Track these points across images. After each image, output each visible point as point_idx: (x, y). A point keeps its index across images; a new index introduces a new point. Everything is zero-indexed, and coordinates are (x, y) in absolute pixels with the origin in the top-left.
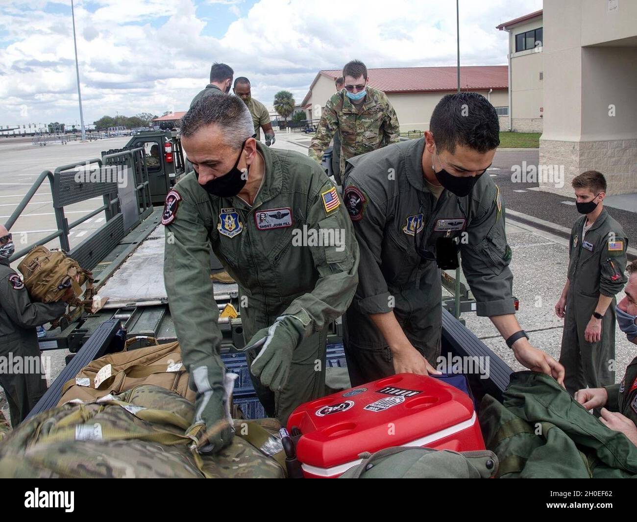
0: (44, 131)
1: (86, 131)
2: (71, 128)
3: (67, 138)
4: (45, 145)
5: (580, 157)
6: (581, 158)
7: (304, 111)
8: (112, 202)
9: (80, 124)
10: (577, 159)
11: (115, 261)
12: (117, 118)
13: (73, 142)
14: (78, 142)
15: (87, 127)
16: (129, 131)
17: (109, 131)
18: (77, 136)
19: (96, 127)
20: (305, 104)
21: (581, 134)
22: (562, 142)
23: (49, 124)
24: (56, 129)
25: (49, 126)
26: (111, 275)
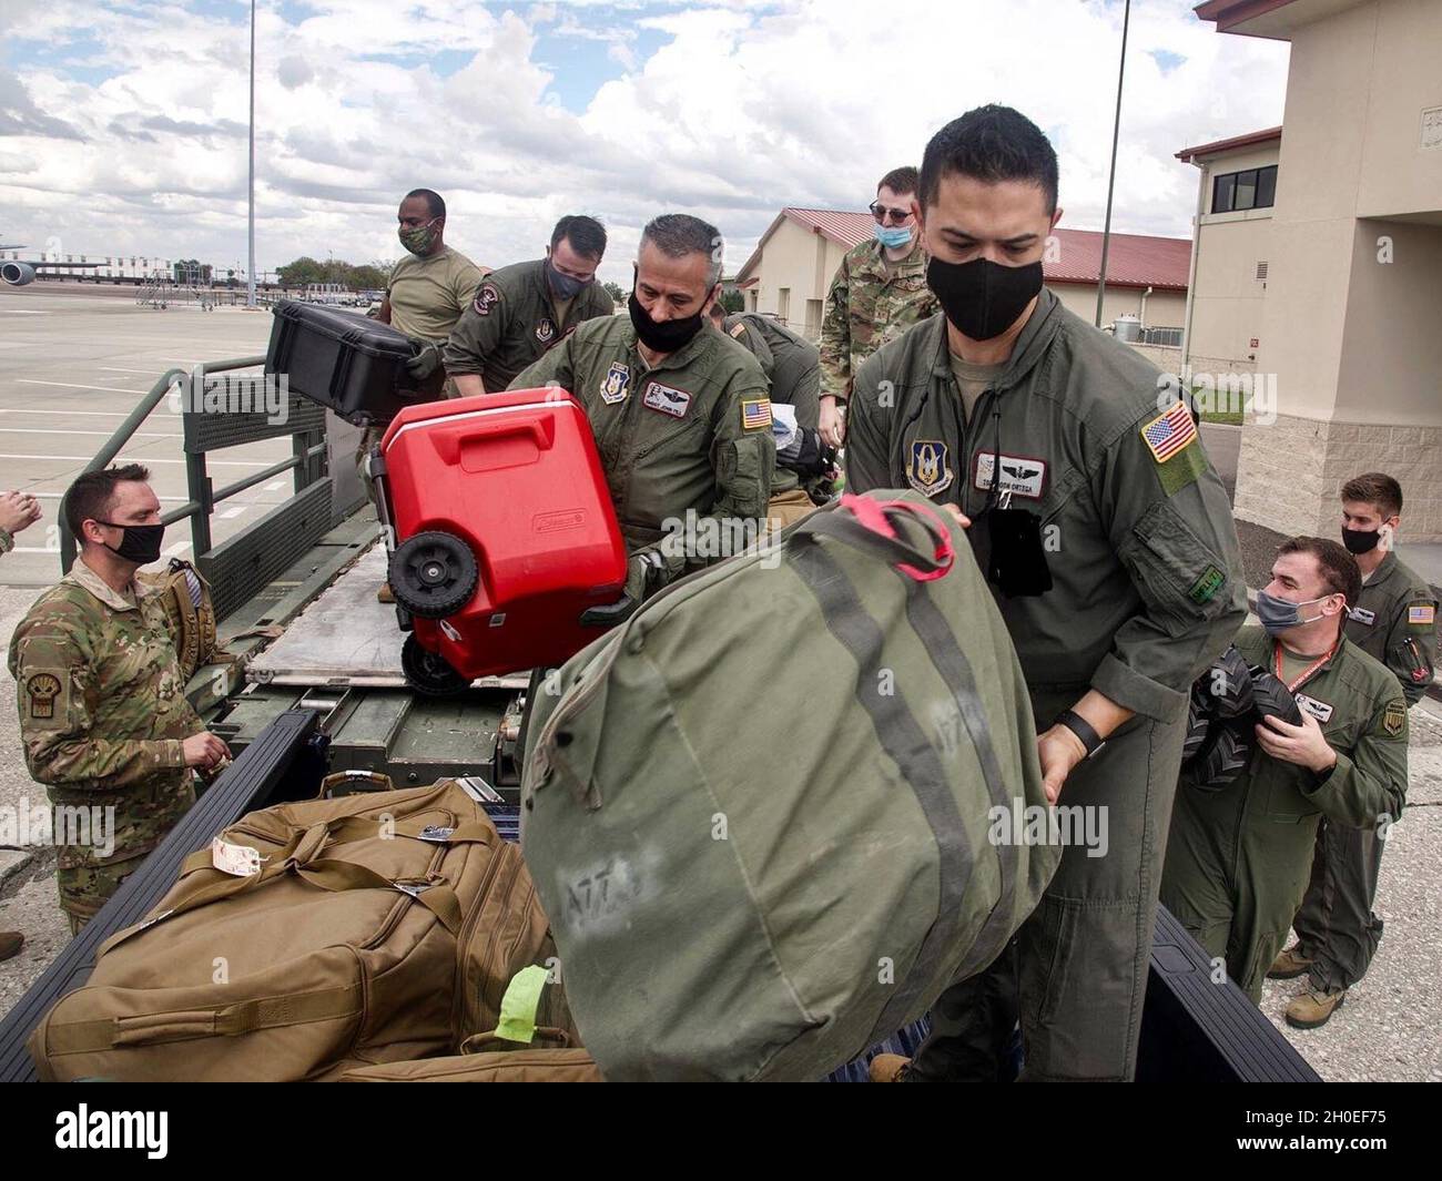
0: (163, 276)
1: (258, 286)
2: (224, 277)
3: (215, 297)
4: (164, 307)
5: (1328, 455)
6: (1330, 458)
7: (742, 292)
8: (311, 451)
9: (246, 270)
10: (1322, 458)
11: (309, 582)
12: (330, 265)
13: (227, 308)
14: (238, 309)
15: (261, 278)
16: (354, 296)
17: (308, 292)
18: (237, 296)
19: (279, 280)
20: (745, 277)
21: (1337, 406)
22: (1294, 418)
23: (177, 262)
24: (191, 275)
25: (176, 266)
26: (298, 612)
